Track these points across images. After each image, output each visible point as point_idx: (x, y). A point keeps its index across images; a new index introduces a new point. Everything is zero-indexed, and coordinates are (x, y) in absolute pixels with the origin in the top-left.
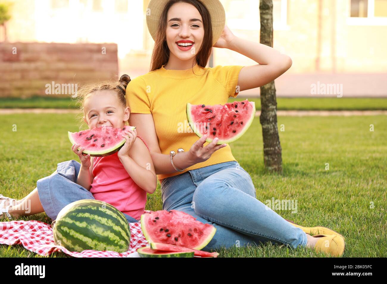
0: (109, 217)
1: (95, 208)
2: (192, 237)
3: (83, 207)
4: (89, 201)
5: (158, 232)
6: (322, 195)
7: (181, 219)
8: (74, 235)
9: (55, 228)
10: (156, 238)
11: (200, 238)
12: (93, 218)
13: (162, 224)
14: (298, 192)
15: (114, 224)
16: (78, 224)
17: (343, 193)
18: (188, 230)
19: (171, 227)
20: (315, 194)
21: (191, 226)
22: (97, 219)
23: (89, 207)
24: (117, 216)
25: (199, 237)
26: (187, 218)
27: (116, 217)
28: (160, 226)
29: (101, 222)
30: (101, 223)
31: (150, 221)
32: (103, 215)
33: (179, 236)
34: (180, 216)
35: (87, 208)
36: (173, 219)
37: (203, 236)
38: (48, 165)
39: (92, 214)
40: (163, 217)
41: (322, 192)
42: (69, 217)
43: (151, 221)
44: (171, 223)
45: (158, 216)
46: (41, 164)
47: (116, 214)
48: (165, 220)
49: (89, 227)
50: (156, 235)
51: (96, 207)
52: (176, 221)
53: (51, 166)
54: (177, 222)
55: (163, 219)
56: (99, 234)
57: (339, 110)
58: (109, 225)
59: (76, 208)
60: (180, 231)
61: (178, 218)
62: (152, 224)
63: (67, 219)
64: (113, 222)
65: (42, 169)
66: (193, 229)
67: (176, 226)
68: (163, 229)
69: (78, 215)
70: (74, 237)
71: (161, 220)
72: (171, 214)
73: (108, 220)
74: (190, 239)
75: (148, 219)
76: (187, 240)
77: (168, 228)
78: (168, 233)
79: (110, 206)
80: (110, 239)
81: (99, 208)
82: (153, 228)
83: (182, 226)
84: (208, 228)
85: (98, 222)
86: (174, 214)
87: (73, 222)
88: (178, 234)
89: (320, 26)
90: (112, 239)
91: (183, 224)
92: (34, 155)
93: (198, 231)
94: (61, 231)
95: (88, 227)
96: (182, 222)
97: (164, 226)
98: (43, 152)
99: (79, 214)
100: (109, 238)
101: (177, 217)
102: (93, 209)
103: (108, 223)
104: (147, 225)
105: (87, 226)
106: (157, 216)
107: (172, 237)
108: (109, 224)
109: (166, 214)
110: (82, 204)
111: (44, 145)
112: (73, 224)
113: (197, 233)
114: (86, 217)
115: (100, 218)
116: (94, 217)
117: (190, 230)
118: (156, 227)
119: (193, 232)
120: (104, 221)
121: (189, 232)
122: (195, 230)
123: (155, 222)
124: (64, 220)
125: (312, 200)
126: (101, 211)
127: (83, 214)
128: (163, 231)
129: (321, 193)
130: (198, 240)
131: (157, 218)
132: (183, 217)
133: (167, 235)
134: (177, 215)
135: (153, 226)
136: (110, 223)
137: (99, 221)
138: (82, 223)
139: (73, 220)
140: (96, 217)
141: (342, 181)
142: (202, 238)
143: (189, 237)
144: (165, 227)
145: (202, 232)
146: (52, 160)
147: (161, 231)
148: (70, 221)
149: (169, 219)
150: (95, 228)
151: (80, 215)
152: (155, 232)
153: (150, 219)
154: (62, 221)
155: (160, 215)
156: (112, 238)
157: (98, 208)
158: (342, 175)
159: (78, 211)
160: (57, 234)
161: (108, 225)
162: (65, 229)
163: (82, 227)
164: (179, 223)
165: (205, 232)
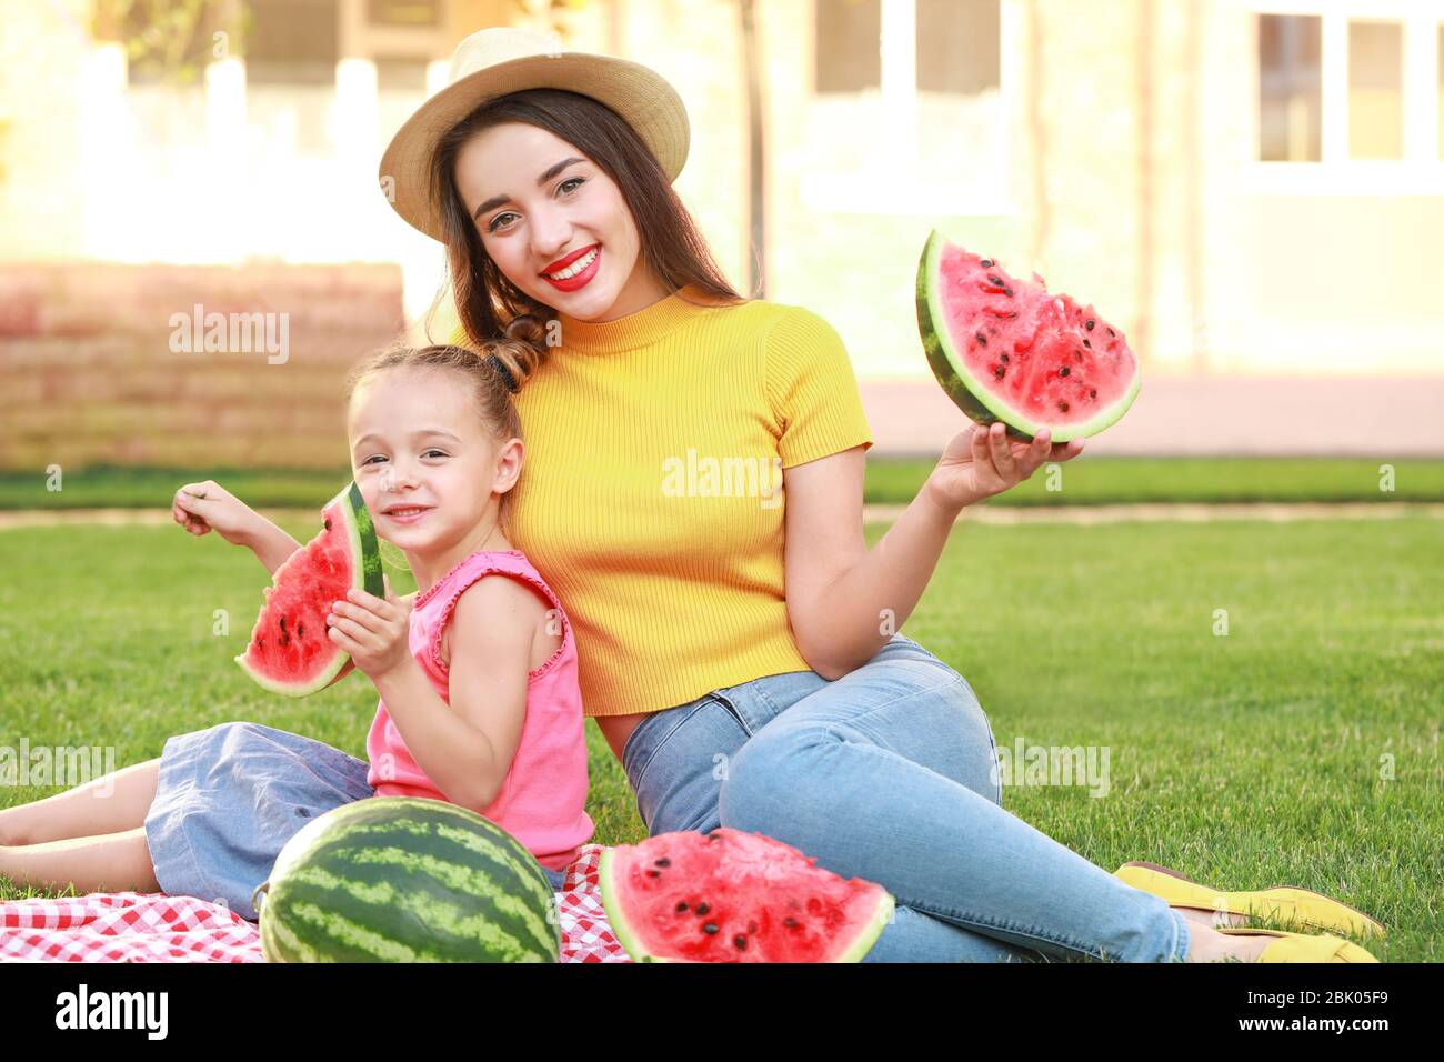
0: (477, 862)
1: (424, 828)
2: (800, 931)
3: (375, 824)
4: (397, 800)
5: (667, 917)
6: (1264, 779)
7: (755, 862)
8: (345, 935)
9: (270, 909)
10: (661, 941)
11: (831, 937)
12: (417, 866)
13: (684, 885)
14: (1169, 772)
15: (500, 890)
16: (358, 890)
17: (1342, 771)
18: (785, 904)
19: (719, 897)
20: (1237, 777)
21: (794, 889)
22: (433, 871)
23: (397, 823)
24: (508, 858)
25: (829, 931)
26: (781, 859)
27: (503, 862)
28: (675, 894)
29: (447, 880)
30: (448, 885)
31: (635, 876)
32: (455, 854)
33: (752, 928)
34: (752, 852)
35: (393, 828)
36: (725, 865)
37: (845, 928)
38: (196, 694)
39: (413, 851)
40: (684, 857)
41: (1261, 771)
42: (321, 866)
43: (639, 875)
44: (720, 881)
45: (668, 856)
46: (166, 691)
47: (504, 851)
48: (693, 869)
49: (404, 904)
50: (661, 930)
51: (426, 825)
52: (739, 872)
53: (204, 696)
54: (744, 874)
55: (687, 865)
56: (441, 930)
57: (1249, 499)
58: (481, 894)
59: (349, 828)
60: (755, 912)
61: (745, 859)
62: (645, 887)
63: (315, 874)
64: (495, 881)
65: (173, 710)
66: (803, 902)
67: (739, 890)
68: (687, 903)
69: (356, 856)
70: (346, 941)
71: (677, 868)
72: (716, 847)
73: (474, 872)
74: (793, 939)
75: (628, 865)
76: (784, 944)
77: (705, 900)
78: (708, 917)
79: (479, 819)
80: (484, 947)
81: (438, 828)
82: (650, 902)
83: (764, 892)
84: (864, 897)
85: (436, 880)
86: (727, 845)
87: (341, 886)
88: (746, 923)
89: (1147, 197)
90: (492, 947)
91: (766, 883)
92: (133, 659)
93: (824, 909)
94: (293, 922)
95: (397, 903)
96: (762, 873)
97: (692, 891)
98: (167, 651)
99: (360, 853)
100: (482, 943)
101: (742, 856)
102: (414, 830)
103: (474, 885)
104: (625, 889)
105: (394, 898)
106: (663, 853)
107: (723, 935)
108: (481, 890)
109: (697, 846)
110: (370, 816)
111: (163, 626)
112: (341, 892)
113: (820, 915)
114: (388, 864)
115: (443, 866)
116: (421, 863)
117: (794, 906)
118: (659, 898)
119: (805, 912)
120: (459, 876)
121: (788, 915)
122: (814, 905)
123: (656, 879)
124: (302, 876)
125: (1230, 795)
126: (446, 840)
127: (377, 854)
128: (689, 911)
129: (1255, 771)
130: (826, 945)
131: (663, 863)
132: (766, 857)
133: (703, 929)
134: (742, 848)
135: (647, 894)
136: (484, 886)
137: (439, 877)
138: (374, 889)
139: (340, 878)
140: (429, 863)
141: (1325, 732)
142: (838, 934)
143: (788, 930)
144: (697, 897)
145: (841, 914)
146: (204, 677)
147: (680, 913)
148: (325, 880)
149: (709, 864)
150: (427, 905)
151: (367, 856)
152: (657, 915)
153: (635, 867)
154: (297, 881)
155: (673, 849)
156: (494, 944)
157: (433, 828)
158: (1322, 711)
159: (357, 841)
160: (279, 933)
161: (476, 892)
162: (309, 912)
163: (375, 903)
164: (748, 880)
165: (849, 911)
